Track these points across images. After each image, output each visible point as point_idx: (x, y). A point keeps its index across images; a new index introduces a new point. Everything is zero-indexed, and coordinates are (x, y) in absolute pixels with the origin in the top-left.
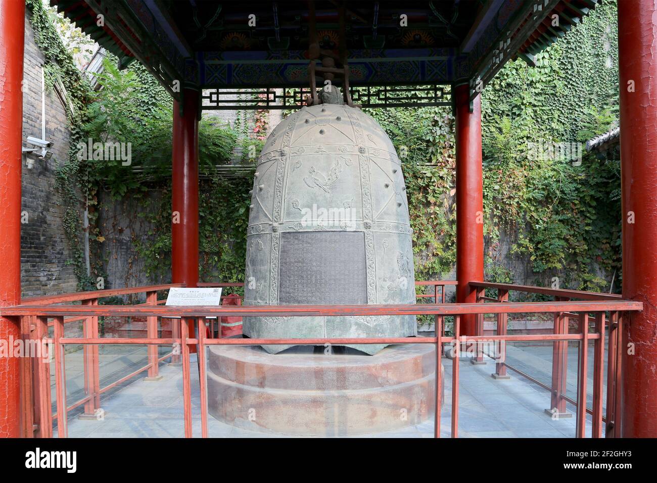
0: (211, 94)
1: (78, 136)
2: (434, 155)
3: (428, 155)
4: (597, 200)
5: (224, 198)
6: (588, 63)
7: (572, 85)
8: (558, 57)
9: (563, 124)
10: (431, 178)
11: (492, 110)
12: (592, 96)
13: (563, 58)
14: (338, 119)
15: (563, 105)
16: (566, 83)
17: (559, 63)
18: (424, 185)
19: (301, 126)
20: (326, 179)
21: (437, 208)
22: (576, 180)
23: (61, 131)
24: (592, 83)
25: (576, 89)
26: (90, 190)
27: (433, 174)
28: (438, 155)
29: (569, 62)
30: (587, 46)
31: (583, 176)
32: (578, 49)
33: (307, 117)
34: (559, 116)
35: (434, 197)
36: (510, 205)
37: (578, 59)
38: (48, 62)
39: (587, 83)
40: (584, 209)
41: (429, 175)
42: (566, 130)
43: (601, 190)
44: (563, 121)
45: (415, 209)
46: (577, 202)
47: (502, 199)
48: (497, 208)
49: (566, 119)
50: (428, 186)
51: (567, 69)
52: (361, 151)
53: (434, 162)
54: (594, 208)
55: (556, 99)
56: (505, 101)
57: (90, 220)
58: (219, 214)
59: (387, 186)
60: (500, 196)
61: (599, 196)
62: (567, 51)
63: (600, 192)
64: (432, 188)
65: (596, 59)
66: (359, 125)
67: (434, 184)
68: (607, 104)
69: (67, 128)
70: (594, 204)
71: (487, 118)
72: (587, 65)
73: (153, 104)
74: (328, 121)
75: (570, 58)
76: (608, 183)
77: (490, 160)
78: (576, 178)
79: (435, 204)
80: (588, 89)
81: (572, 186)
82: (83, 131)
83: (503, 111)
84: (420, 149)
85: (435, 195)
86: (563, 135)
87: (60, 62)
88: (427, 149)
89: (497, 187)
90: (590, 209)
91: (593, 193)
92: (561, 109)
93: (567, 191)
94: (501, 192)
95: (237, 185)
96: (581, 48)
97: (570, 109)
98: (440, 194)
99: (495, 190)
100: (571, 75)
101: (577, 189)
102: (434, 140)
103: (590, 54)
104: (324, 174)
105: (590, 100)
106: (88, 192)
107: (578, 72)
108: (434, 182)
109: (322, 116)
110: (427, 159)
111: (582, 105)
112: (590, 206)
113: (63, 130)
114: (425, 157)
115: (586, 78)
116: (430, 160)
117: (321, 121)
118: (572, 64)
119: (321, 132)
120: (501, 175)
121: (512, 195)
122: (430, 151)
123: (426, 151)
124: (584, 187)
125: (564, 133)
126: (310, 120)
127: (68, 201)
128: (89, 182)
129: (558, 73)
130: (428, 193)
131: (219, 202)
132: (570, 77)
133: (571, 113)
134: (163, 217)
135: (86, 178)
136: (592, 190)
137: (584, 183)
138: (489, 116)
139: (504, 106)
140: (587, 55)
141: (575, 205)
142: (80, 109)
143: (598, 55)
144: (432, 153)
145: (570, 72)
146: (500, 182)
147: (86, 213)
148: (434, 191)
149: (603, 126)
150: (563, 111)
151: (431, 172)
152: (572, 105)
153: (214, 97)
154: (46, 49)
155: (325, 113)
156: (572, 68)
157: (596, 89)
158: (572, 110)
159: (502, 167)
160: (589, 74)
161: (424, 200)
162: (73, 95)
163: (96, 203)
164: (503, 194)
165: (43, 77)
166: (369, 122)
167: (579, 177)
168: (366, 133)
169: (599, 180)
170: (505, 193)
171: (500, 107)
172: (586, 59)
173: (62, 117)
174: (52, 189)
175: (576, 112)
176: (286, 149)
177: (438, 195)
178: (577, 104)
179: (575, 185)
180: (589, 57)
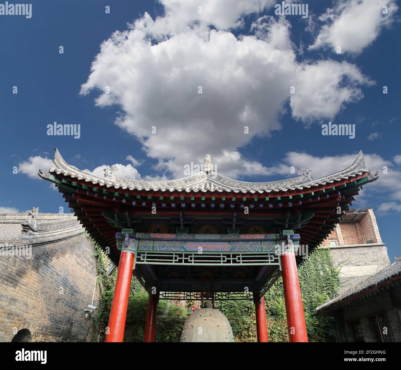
0: (163, 293)
1: (103, 302)
2: (251, 313)
3: (249, 313)
4: (325, 334)
5: (160, 331)
6: (313, 273)
7: (308, 282)
8: (300, 271)
9: (306, 299)
10: (250, 324)
11: (275, 294)
12: (317, 287)
13: (303, 272)
14: (211, 315)
15: (305, 291)
16: (305, 282)
17: (301, 273)
18: (247, 328)
19: (199, 317)
20: (207, 336)
21: (254, 338)
22: (314, 325)
23: (97, 300)
24: (316, 281)
25: (310, 284)
26: (102, 325)
27: (251, 322)
28: (253, 313)
29: (305, 273)
30: (312, 266)
31: (317, 323)
32: (308, 267)
33: (200, 314)
34: (304, 296)
35: (252, 333)
36: (286, 337)
37: (309, 271)
38: (99, 274)
39: (314, 281)
40: (320, 338)
41: (249, 323)
42: (307, 302)
43: (326, 329)
44: (306, 298)
45: (244, 338)
46: (316, 335)
47: (282, 334)
48: (280, 338)
49: (307, 297)
50: (249, 328)
51: (305, 276)
52: (218, 326)
53: (251, 316)
54: (325, 337)
55: (302, 288)
56: (280, 290)
57: (100, 339)
58: (157, 338)
59: (226, 338)
60: (281, 333)
61: (325, 332)
62: (304, 269)
63: (326, 330)
64: (251, 328)
65: (316, 271)
66: (217, 317)
67: (252, 327)
68: (324, 290)
69: (99, 299)
70: (324, 336)
71: (273, 297)
72: (313, 274)
73: (134, 288)
74: (207, 316)
75: (306, 271)
76: (329, 326)
77: (276, 315)
78: (314, 324)
79: (253, 336)
80: (315, 284)
81: (312, 328)
82: (105, 300)
83: (280, 294)
84: (245, 311)
85: (252, 332)
86: (307, 304)
87: (102, 273)
88: (248, 311)
89: (279, 328)
90: (323, 338)
91: (322, 331)
92: (304, 293)
93: (310, 330)
94: (281, 331)
95: (166, 325)
96: (309, 267)
97: (308, 292)
98: (254, 331)
99: (279, 330)
100: (307, 278)
101: (315, 329)
102: (251, 307)
103: (314, 270)
104: (206, 334)
105: (316, 288)
106: (101, 326)
107: (310, 277)
108: (252, 326)
109: (206, 314)
110: (248, 315)
111: (313, 291)
112: (323, 337)
113: (98, 300)
114: (248, 314)
115: (314, 280)
116: (250, 316)
117: (205, 316)
118: (306, 274)
119: (205, 320)
120: (281, 323)
121: (286, 332)
122: (250, 311)
123: (248, 312)
124: (318, 328)
125: (307, 303)
126: (202, 315)
127: (95, 330)
128: (103, 321)
129: (301, 278)
130: (249, 331)
131: (158, 333)
132: (306, 279)
133: (309, 294)
134: (132, 339)
135: (102, 320)
136: (323, 329)
137: (318, 326)
138: (274, 296)
139: (280, 292)
140: (313, 270)
141: (316, 336)
142: (105, 291)
143: (317, 270)
144: (251, 312)
145: (306, 277)
146: (281, 326)
147: (99, 336)
148: (252, 330)
149: (323, 300)
150: (305, 294)
151: (250, 321)
152: (309, 291)
153: (164, 295)
154: (99, 270)
155: (207, 313)
156: (307, 275)
157: (318, 284)
158: (309, 293)
159: (281, 319)
160: (315, 278)
161: (247, 334)
162: (104, 286)
163: (104, 331)
164: (282, 331)
165: (96, 280)
166: (221, 315)
167: (316, 323)
168: (220, 320)
169: (324, 325)
170: (283, 331)
171: (278, 292)
172: (312, 272)
173: (99, 295)
174: (90, 326)
175: (311, 294)
176: (194, 325)
177: (253, 332)
178: (311, 290)
179: (314, 327)
180: (313, 271)
